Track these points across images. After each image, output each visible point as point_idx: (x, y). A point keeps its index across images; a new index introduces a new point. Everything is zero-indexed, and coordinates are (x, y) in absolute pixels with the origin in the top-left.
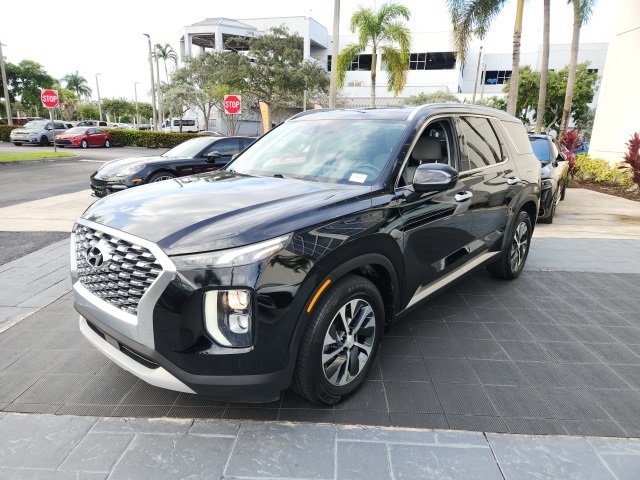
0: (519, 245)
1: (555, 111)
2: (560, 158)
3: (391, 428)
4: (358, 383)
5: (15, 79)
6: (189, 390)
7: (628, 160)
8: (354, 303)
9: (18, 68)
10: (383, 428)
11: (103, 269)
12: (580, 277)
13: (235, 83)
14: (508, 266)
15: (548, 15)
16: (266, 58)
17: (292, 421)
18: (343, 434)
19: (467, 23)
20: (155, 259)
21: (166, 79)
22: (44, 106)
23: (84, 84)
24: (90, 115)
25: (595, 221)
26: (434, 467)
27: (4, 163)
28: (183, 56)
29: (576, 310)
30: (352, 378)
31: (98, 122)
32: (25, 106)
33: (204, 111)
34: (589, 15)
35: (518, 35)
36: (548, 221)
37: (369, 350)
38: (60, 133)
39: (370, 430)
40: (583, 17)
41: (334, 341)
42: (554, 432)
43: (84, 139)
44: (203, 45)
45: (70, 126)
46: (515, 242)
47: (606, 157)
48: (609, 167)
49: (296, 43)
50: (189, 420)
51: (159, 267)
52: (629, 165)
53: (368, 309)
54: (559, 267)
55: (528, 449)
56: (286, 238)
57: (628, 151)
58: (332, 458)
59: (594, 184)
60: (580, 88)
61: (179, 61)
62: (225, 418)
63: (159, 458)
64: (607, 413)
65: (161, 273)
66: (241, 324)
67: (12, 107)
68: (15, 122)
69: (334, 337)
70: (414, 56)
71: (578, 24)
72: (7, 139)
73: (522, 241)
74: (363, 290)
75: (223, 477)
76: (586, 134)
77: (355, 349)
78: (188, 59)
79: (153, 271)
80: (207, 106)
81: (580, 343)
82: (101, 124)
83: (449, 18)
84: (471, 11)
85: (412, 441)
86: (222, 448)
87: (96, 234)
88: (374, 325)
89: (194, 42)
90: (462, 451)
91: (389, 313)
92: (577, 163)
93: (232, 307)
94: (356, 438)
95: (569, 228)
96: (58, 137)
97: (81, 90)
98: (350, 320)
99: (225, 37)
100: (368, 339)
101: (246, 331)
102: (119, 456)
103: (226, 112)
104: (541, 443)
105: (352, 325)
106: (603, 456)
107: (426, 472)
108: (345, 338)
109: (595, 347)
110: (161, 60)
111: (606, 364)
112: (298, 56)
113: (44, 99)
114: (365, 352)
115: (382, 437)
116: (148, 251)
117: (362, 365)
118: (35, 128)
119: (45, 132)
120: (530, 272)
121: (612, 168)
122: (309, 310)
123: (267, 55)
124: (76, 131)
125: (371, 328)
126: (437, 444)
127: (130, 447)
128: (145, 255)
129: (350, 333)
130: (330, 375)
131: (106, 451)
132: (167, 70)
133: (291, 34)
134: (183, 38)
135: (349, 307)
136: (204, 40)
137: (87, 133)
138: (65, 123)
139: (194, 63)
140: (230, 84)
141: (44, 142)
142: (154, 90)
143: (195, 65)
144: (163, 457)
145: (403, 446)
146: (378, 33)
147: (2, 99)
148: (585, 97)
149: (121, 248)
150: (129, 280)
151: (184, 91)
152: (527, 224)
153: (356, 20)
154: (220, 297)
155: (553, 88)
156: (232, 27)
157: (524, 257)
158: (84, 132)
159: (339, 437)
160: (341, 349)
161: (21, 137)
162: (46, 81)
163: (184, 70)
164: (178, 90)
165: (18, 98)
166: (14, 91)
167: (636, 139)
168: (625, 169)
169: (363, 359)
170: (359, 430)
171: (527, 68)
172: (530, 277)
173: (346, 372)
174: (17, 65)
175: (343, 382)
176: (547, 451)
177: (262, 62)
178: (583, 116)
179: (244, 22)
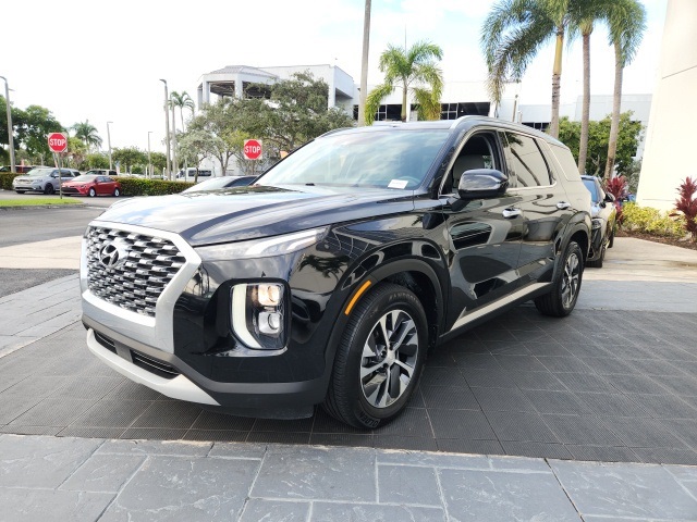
0: (570, 278)
1: (596, 163)
2: (608, 199)
3: (439, 453)
4: (399, 407)
5: (21, 125)
6: (211, 401)
7: (680, 207)
8: (395, 314)
9: (25, 114)
10: (430, 453)
11: (118, 268)
12: (639, 316)
13: (255, 130)
14: (559, 302)
15: (589, 60)
16: (289, 105)
17: (326, 444)
18: (383, 458)
19: (502, 66)
20: (177, 251)
21: (181, 127)
22: (51, 150)
23: (94, 133)
24: (99, 164)
25: (649, 267)
26: (490, 491)
27: (4, 208)
28: (201, 104)
29: (637, 345)
30: (393, 401)
31: (108, 171)
32: (29, 153)
33: (221, 161)
34: (632, 55)
35: (557, 76)
36: (597, 265)
37: (411, 371)
38: (66, 181)
39: (414, 455)
40: (626, 57)
41: (374, 354)
42: (626, 460)
43: (92, 188)
44: (221, 93)
45: (77, 174)
46: (566, 275)
47: (655, 206)
48: (659, 216)
49: (321, 90)
50: (209, 443)
51: (182, 260)
52: (681, 213)
53: (410, 324)
54: (615, 306)
55: (598, 476)
56: (323, 230)
57: (679, 197)
58: (373, 481)
59: (644, 233)
60: (624, 138)
61: (196, 109)
62: (249, 441)
63: (175, 478)
64: (685, 443)
65: (183, 267)
66: (271, 324)
67: (16, 154)
68: (19, 169)
69: (374, 350)
70: (445, 107)
71: (621, 64)
72: (9, 187)
73: (573, 275)
74: (405, 300)
75: (248, 498)
76: (631, 187)
77: (396, 369)
78: (205, 107)
79: (175, 265)
80: (225, 156)
81: (646, 376)
82: (111, 173)
83: (484, 58)
84: (507, 52)
85: (464, 465)
86: (247, 469)
87: (111, 233)
88: (416, 343)
89: (213, 90)
90: (521, 476)
91: (433, 333)
92: (625, 212)
93: (263, 303)
94: (400, 462)
95: (622, 272)
96: (64, 185)
97: (91, 140)
98: (391, 333)
99: (245, 84)
100: (409, 359)
101: (277, 331)
102: (129, 477)
103: (246, 157)
104: (612, 471)
105: (394, 339)
106: (684, 483)
107: (482, 496)
108: (385, 353)
109: (662, 380)
110: (177, 108)
111: (677, 396)
112: (323, 103)
113: (51, 142)
114: (406, 373)
115: (428, 462)
116: (170, 243)
117: (403, 388)
118: (40, 175)
119: (50, 179)
120: (582, 311)
121: (663, 217)
122: (347, 312)
123: (290, 102)
124: (84, 179)
125: (413, 346)
126: (492, 469)
127: (142, 468)
128: (166, 247)
129: (391, 349)
130: (369, 393)
131: (113, 472)
132: (183, 118)
133: (315, 79)
134: (201, 86)
135: (389, 317)
136: (224, 89)
137: (95, 181)
138: (72, 171)
139: (213, 111)
140: (250, 130)
141: (49, 189)
142: (168, 139)
143: (212, 112)
144: (180, 478)
145: (454, 470)
146: (409, 74)
147: (6, 147)
148: (628, 149)
149: (139, 244)
150: (145, 288)
151: (201, 139)
152: (578, 257)
153: (386, 58)
154: (249, 290)
155: (594, 138)
156: (253, 75)
157: (576, 293)
158: (92, 180)
159: (379, 461)
160: (380, 365)
161: (23, 184)
162: (53, 127)
163: (201, 118)
164: (195, 138)
165: (23, 146)
166: (20, 137)
167: (689, 183)
168: (676, 218)
169: (404, 381)
170: (402, 455)
171: (565, 119)
172: (583, 315)
173: (386, 393)
174: (24, 110)
175: (383, 404)
176: (619, 478)
177: (284, 108)
178: (627, 168)
179: (267, 70)
